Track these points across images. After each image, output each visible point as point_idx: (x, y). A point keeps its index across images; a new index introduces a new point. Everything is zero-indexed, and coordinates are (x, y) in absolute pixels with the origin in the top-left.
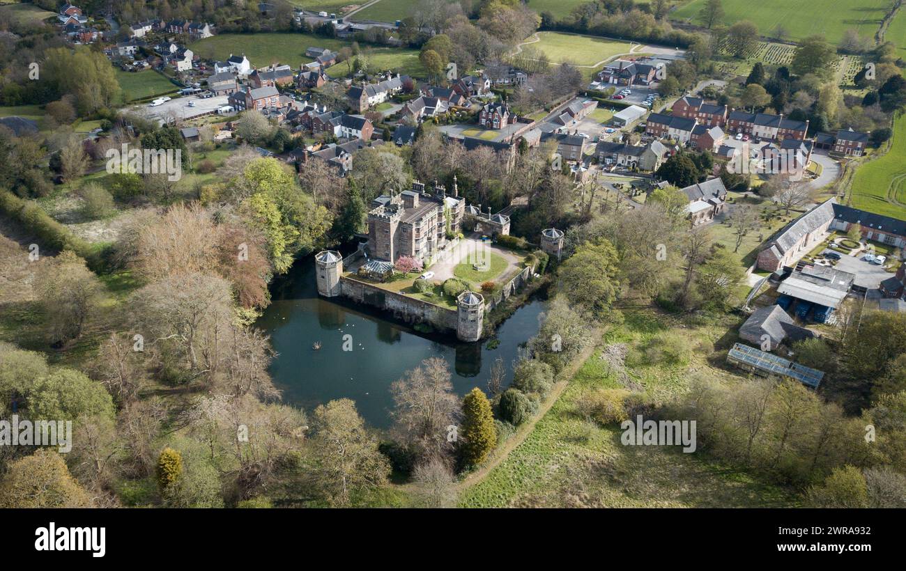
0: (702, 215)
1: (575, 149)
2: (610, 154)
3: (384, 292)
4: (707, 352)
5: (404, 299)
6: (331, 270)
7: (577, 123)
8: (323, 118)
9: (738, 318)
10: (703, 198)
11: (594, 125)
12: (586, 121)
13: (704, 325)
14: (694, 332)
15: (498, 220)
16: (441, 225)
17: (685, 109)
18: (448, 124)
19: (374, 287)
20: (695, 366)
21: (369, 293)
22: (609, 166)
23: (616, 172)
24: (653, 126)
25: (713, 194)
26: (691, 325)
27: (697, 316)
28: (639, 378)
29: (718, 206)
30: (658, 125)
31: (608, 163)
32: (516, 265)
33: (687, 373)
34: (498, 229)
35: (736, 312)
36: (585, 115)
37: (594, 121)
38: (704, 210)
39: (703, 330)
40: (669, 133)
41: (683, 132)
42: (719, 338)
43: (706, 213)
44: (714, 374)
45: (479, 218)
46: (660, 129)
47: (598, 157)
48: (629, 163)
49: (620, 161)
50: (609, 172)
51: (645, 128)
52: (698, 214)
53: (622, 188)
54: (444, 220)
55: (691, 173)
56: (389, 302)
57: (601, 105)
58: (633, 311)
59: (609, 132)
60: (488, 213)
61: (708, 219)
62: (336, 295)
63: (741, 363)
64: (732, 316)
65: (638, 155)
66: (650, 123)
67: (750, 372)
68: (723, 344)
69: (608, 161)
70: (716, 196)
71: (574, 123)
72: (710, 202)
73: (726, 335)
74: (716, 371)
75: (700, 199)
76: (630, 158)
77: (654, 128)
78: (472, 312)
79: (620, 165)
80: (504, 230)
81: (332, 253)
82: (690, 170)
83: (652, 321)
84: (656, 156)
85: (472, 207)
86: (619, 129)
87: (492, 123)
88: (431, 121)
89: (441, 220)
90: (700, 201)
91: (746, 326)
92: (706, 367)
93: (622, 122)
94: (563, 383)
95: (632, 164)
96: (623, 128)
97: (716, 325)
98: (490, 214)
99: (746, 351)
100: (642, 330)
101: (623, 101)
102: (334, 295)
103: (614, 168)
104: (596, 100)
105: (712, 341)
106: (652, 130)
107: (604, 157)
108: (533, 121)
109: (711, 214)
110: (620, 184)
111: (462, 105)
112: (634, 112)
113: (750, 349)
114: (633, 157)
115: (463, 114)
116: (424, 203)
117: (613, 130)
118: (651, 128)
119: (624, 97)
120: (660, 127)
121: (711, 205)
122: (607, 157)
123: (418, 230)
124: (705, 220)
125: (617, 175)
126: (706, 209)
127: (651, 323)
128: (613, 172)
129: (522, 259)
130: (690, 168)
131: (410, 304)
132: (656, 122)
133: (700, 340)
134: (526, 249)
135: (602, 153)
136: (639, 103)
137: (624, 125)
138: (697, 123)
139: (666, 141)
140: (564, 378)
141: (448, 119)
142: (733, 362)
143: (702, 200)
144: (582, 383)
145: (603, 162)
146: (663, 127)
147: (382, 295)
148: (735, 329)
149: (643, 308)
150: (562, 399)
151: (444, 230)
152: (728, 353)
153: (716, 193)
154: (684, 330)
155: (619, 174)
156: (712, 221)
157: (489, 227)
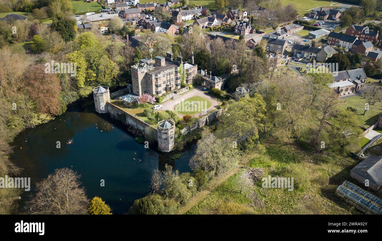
0: (347, 90)
1: (280, 47)
2: (300, 51)
3: (126, 114)
4: (322, 184)
5: (135, 119)
6: (100, 97)
7: (289, 36)
8: (151, 23)
9: (353, 161)
10: (350, 80)
11: (298, 37)
12: (294, 35)
13: (327, 162)
14: (318, 167)
15: (214, 80)
16: (177, 79)
17: (353, 32)
18: (218, 31)
19: (121, 110)
20: (310, 193)
21: (120, 113)
22: (299, 58)
23: (301, 62)
24: (331, 39)
25: (357, 78)
26: (317, 161)
27: (324, 156)
28: (265, 196)
29: (359, 85)
30: (334, 39)
31: (298, 56)
32: (215, 107)
33: (302, 198)
34: (213, 85)
35: (353, 156)
36: (294, 32)
37: (298, 35)
38: (349, 86)
39: (324, 166)
40: (340, 44)
41: (348, 43)
42: (335, 174)
43: (349, 88)
44: (323, 202)
45: (204, 78)
46: (335, 42)
47: (293, 52)
48: (311, 57)
49: (305, 56)
50: (297, 61)
51: (326, 40)
52: (344, 89)
53: (301, 70)
54: (179, 75)
55: (345, 64)
56: (129, 120)
57: (305, 28)
58: (279, 145)
59: (304, 41)
60: (210, 75)
61: (351, 92)
62: (104, 113)
63: (346, 198)
64: (349, 159)
65: (316, 53)
66: (329, 38)
67: (353, 206)
68: (336, 180)
69: (298, 55)
70: (359, 79)
71: (287, 35)
72: (354, 82)
73: (341, 173)
74: (325, 200)
75: (347, 80)
76: (311, 54)
77: (332, 41)
78: (165, 133)
79: (305, 58)
80: (216, 86)
81: (103, 87)
82: (344, 63)
83: (289, 154)
84: (327, 54)
85: (202, 71)
86: (312, 40)
87: (240, 32)
88: (209, 29)
89: (177, 75)
90: (347, 81)
91: (356, 169)
92: (318, 196)
93: (314, 36)
94: (206, 192)
95: (312, 58)
96: (314, 40)
97: (336, 164)
98: (211, 76)
99: (352, 189)
100: (280, 160)
101: (319, 27)
102: (103, 113)
103: (300, 60)
104: (303, 25)
105: (329, 175)
106: (330, 42)
107: (297, 53)
108: (264, 33)
109: (353, 89)
110: (301, 67)
111: (230, 23)
112: (323, 32)
113: (356, 187)
114: (313, 54)
115: (227, 27)
116: (169, 65)
117: (307, 40)
118: (330, 40)
119: (320, 25)
120: (335, 40)
121: (353, 84)
122: (298, 53)
123: (157, 79)
124: (349, 93)
125: (302, 63)
126: (350, 86)
127: (288, 156)
128: (300, 62)
129: (220, 103)
130: (345, 61)
131: (138, 123)
132: (333, 37)
133: (320, 174)
134: (225, 98)
135: (295, 50)
136: (328, 29)
137: (315, 38)
138: (357, 39)
139: (337, 48)
140: (208, 189)
141: (218, 29)
142: (340, 195)
143: (349, 80)
144: (219, 194)
145: (296, 56)
146: (337, 40)
147: (125, 115)
148: (349, 169)
149: (286, 144)
150: (198, 206)
151: (179, 82)
152: (337, 187)
153: (359, 77)
154: (311, 164)
155: (303, 63)
156: (353, 94)
157: (208, 83)
